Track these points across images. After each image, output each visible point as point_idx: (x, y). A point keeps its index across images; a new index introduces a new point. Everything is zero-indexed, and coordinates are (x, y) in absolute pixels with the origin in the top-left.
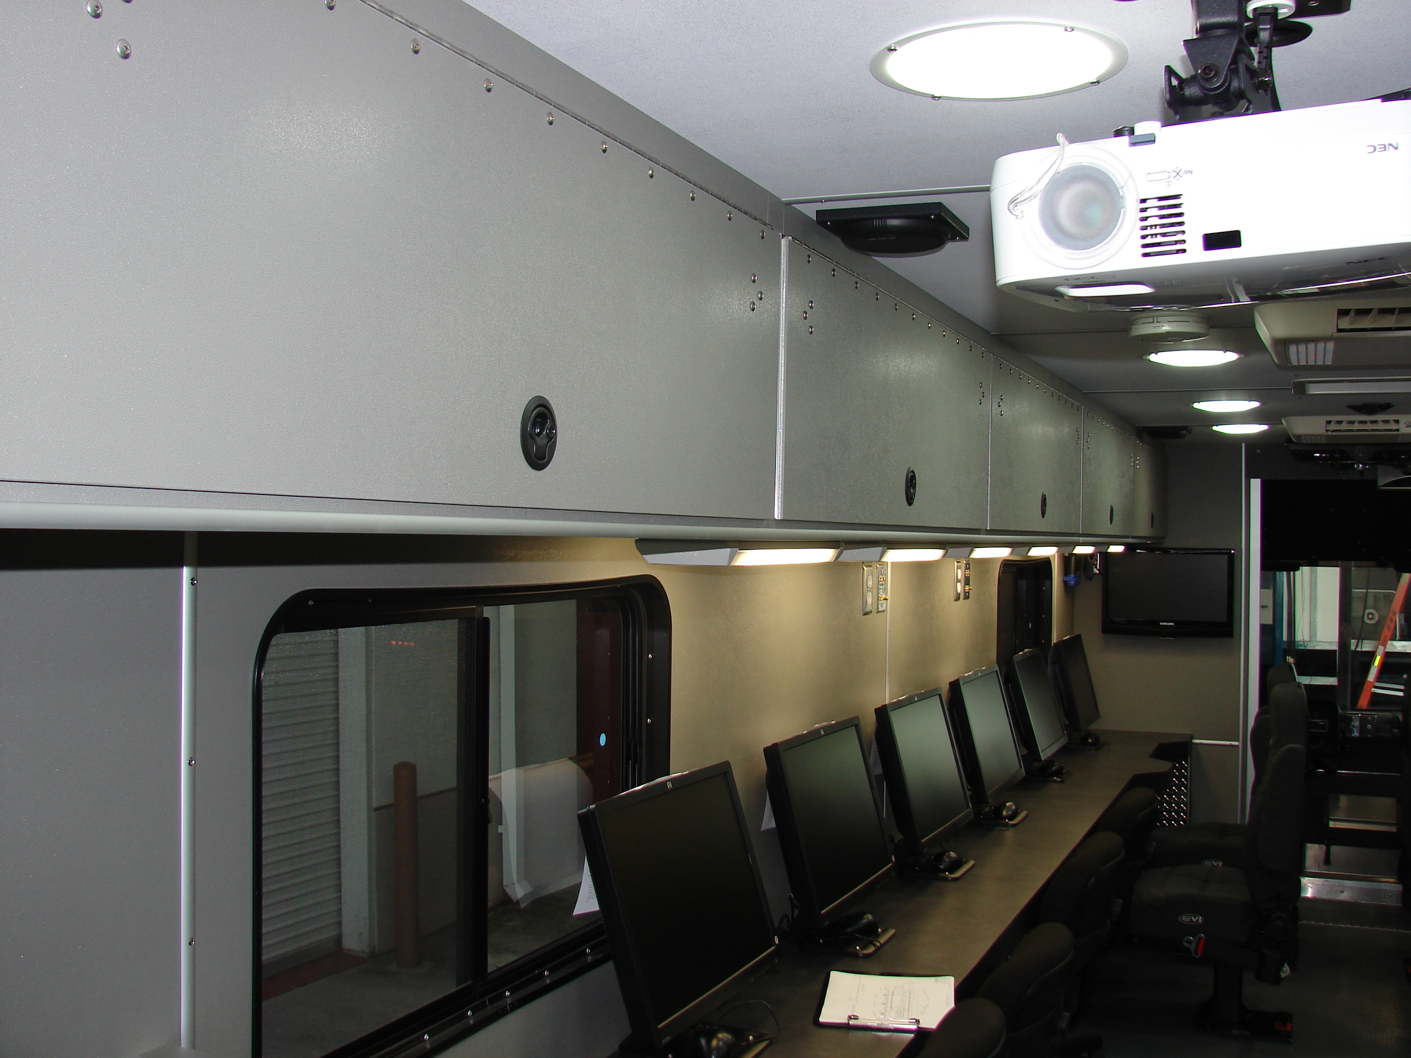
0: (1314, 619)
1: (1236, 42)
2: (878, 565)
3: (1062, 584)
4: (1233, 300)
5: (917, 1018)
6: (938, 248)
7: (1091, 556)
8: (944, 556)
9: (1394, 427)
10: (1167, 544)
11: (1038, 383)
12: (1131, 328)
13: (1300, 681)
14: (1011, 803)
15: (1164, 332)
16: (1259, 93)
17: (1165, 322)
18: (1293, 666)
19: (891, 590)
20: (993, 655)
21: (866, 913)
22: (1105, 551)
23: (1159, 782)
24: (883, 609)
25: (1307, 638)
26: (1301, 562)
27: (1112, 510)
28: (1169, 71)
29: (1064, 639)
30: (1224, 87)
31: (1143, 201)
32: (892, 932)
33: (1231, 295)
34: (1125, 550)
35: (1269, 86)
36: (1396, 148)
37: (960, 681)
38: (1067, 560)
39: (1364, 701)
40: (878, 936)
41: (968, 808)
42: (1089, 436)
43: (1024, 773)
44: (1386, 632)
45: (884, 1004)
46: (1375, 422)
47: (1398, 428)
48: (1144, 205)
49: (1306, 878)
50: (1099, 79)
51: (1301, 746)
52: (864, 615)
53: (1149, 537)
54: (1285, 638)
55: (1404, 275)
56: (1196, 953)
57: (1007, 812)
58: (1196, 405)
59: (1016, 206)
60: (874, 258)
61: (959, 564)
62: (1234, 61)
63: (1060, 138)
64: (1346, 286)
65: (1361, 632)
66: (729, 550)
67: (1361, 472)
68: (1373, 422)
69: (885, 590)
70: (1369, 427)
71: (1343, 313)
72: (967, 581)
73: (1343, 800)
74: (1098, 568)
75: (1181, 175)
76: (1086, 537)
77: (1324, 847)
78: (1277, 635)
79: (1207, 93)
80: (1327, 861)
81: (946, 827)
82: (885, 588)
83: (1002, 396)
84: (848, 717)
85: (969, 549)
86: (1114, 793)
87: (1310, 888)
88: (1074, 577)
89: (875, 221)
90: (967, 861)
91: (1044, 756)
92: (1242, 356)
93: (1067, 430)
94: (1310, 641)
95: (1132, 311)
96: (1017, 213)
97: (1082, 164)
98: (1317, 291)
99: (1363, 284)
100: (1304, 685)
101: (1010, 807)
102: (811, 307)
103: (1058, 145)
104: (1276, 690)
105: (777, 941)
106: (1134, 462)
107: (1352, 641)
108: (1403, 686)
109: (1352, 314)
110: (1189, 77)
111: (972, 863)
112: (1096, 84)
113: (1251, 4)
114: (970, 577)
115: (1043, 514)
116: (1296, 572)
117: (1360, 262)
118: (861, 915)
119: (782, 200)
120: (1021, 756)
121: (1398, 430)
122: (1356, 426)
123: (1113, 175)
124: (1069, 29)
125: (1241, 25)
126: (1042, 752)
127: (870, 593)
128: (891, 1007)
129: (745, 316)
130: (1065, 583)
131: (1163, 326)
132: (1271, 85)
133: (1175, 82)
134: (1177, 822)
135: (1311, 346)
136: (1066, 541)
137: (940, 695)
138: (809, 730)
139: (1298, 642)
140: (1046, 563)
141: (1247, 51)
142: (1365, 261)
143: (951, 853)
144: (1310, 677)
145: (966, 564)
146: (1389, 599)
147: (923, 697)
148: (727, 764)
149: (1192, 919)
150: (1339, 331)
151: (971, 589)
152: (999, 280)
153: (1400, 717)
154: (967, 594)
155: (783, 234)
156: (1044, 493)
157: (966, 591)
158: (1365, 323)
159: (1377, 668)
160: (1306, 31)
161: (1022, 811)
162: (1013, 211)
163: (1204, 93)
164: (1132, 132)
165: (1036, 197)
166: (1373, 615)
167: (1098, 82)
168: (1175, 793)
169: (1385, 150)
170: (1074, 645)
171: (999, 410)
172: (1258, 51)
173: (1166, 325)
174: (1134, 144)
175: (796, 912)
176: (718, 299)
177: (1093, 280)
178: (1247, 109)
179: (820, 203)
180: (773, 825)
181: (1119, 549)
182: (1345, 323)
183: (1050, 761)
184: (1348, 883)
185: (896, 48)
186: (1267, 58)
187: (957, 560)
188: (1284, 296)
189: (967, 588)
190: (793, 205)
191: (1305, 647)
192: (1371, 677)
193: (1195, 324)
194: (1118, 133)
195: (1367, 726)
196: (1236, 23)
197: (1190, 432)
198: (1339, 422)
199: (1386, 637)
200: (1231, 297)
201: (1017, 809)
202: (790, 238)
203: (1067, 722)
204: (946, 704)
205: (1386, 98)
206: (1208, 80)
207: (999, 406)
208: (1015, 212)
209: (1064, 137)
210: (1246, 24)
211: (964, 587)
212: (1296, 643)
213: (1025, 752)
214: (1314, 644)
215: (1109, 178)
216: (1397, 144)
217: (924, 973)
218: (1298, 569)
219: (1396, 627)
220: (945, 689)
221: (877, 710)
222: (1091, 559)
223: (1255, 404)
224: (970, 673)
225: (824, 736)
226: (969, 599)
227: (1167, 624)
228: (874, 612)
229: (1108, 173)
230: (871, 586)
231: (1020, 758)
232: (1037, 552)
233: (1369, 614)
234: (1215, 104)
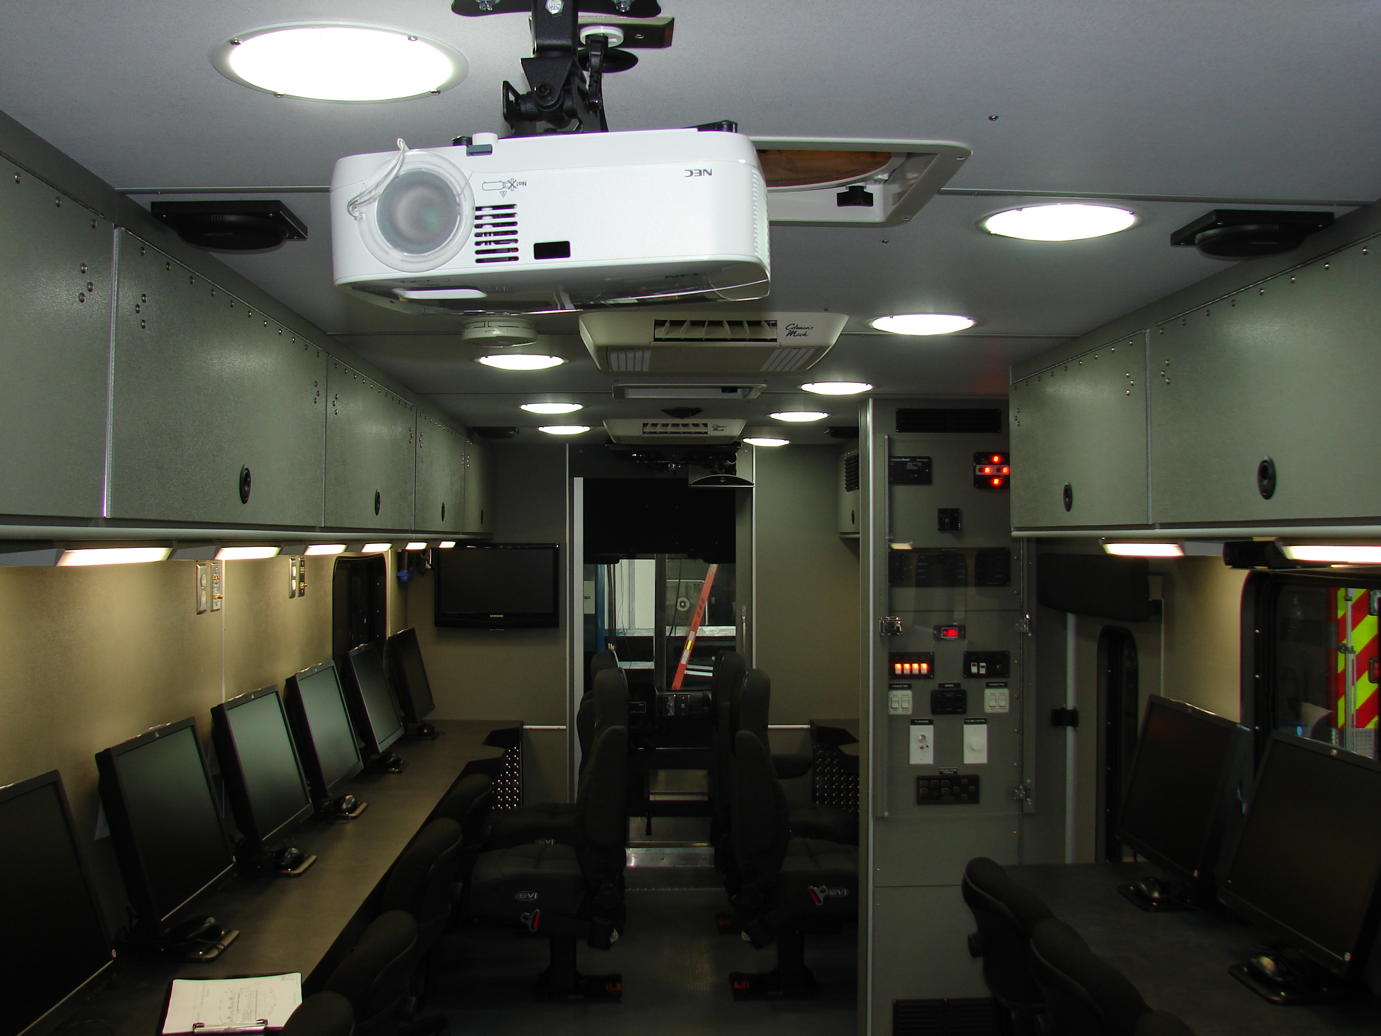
0: (632, 608)
1: (570, 64)
2: (212, 564)
3: (396, 581)
4: (559, 307)
5: (265, 1019)
6: (275, 247)
7: (424, 552)
8: (279, 554)
9: (703, 430)
10: (496, 540)
11: (373, 383)
12: (464, 332)
13: (621, 666)
14: (351, 796)
15: (495, 336)
16: (589, 114)
17: (496, 327)
18: (615, 652)
19: (226, 587)
20: (329, 650)
21: (208, 917)
22: (436, 547)
23: (491, 768)
24: (218, 608)
25: (626, 627)
26: (621, 555)
27: (443, 507)
28: (507, 86)
29: (399, 633)
30: (556, 107)
31: (479, 209)
32: (235, 933)
33: (557, 302)
34: (455, 546)
35: (598, 108)
36: (710, 174)
37: (297, 677)
38: (401, 557)
39: (677, 683)
40: (221, 938)
41: (308, 804)
42: (421, 436)
43: (363, 766)
44: (697, 619)
45: (230, 1008)
46: (686, 425)
47: (706, 431)
48: (478, 213)
49: (631, 849)
50: (439, 89)
51: (623, 727)
52: (198, 614)
53: (479, 533)
54: (606, 627)
55: (713, 291)
56: (533, 927)
57: (347, 805)
58: (524, 407)
59: (356, 208)
60: (210, 253)
61: (294, 561)
62: (568, 82)
63: (401, 143)
64: (662, 299)
65: (674, 619)
66: (55, 550)
67: (674, 472)
68: (684, 425)
69: (220, 589)
70: (682, 429)
71: (659, 324)
72: (302, 578)
73: (662, 774)
74: (430, 563)
75: (516, 186)
76: (417, 533)
77: (645, 819)
78: (599, 625)
79: (541, 109)
80: (649, 831)
81: (287, 823)
82: (219, 586)
83: (337, 395)
84: (183, 718)
85: (304, 546)
86: (452, 780)
87: (633, 858)
88: (407, 573)
89: (212, 216)
90: (308, 857)
91: (381, 748)
92: (567, 361)
93: (400, 429)
94: (629, 629)
95: (466, 314)
96: (357, 214)
97: (421, 170)
98: (637, 301)
99: (677, 297)
100: (625, 669)
101: (350, 799)
102: (144, 301)
103: (399, 149)
104: (600, 676)
105: (114, 954)
106: (465, 461)
107: (667, 627)
108: (712, 667)
109: (667, 324)
110: (525, 93)
111: (313, 858)
112: (437, 94)
113: (584, 31)
114: (305, 574)
115: (377, 511)
116: (616, 565)
117: (677, 276)
118: (203, 919)
119: (116, 189)
120: (359, 749)
121: (706, 433)
122: (670, 429)
123: (450, 182)
124: (413, 39)
125: (575, 50)
126: (379, 744)
127: (204, 592)
128: (238, 1010)
129: (74, 307)
130: (399, 578)
131: (493, 331)
132: (600, 108)
133: (512, 98)
134: (511, 804)
135: (630, 355)
136: (398, 537)
137: (277, 693)
138: (143, 733)
139: (618, 630)
140: (379, 559)
141: (580, 74)
142: (682, 276)
143: (293, 849)
144: (630, 662)
145: (301, 561)
146: (699, 588)
147: (260, 695)
148: (56, 773)
149: (528, 896)
150: (656, 340)
151: (306, 586)
152: (336, 280)
153: (710, 696)
154: (302, 591)
155: (116, 224)
156: (378, 491)
157: (301, 588)
158: (680, 333)
159: (689, 651)
160: (632, 61)
161: (361, 803)
162: (352, 213)
163: (538, 110)
164: (469, 142)
165: (374, 200)
166: (685, 603)
167: (439, 92)
168: (508, 778)
169: (700, 175)
170: (408, 639)
171: (334, 409)
172: (590, 74)
173: (497, 330)
174: (470, 153)
175: (134, 921)
176: (44, 288)
177: (428, 283)
178: (578, 128)
179: (156, 195)
180: (107, 833)
181: (450, 545)
182: (661, 333)
183: (387, 753)
184: (667, 850)
185: (240, 42)
186: (597, 82)
187: (292, 558)
188: (610, 305)
189: (302, 585)
190: (127, 195)
191: (624, 634)
192: (684, 660)
193: (526, 329)
194: (457, 142)
195: (681, 706)
196: (570, 47)
197: (518, 433)
198: (655, 425)
199: (696, 622)
200: (557, 305)
201: (356, 802)
202: (123, 229)
203: (403, 714)
204: (283, 701)
205: (702, 128)
206: (543, 98)
207: (334, 405)
208: (355, 213)
209: (405, 143)
210: (579, 49)
211: (299, 583)
212: (617, 631)
213: (363, 745)
214: (633, 631)
215: (447, 185)
216: (711, 170)
217: (271, 972)
218: (618, 562)
219: (705, 615)
220: (281, 686)
221: (213, 710)
222: (423, 555)
223: (579, 407)
224: (307, 670)
225: (159, 738)
226: (305, 596)
227: (497, 616)
228: (209, 610)
229: (445, 180)
230: (205, 585)
231: (358, 751)
232: (370, 549)
233: (682, 602)
234: (550, 121)
